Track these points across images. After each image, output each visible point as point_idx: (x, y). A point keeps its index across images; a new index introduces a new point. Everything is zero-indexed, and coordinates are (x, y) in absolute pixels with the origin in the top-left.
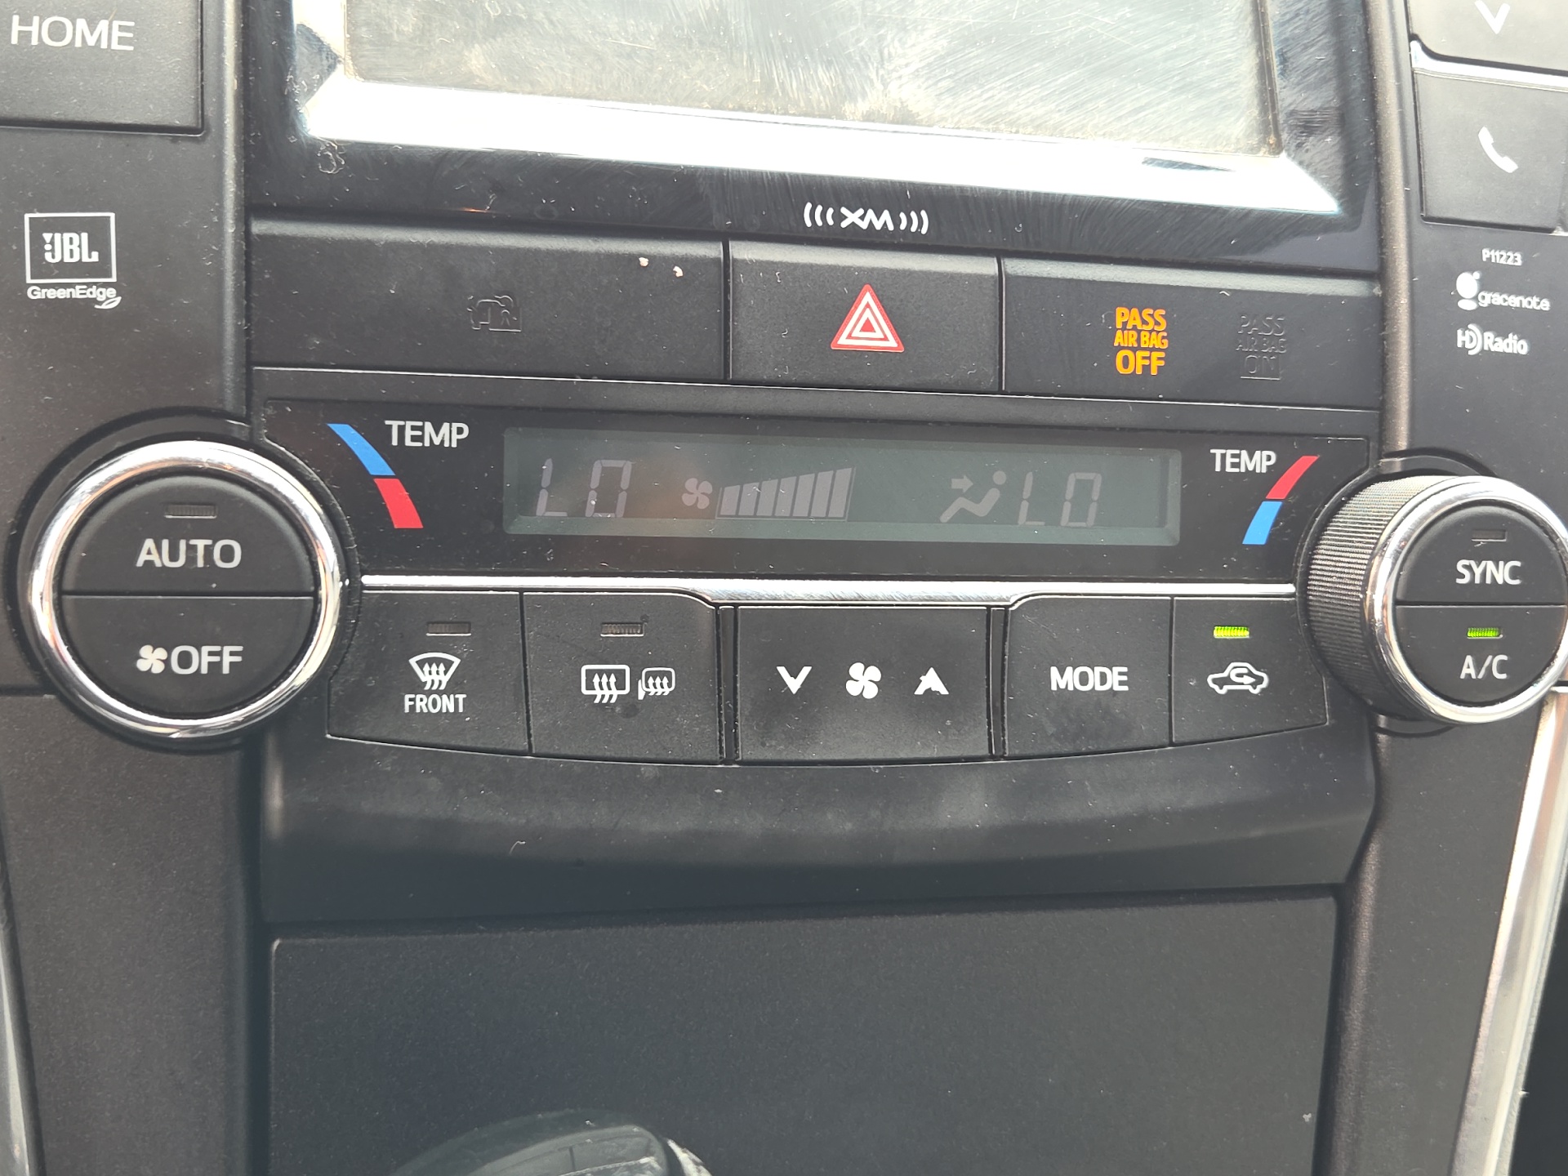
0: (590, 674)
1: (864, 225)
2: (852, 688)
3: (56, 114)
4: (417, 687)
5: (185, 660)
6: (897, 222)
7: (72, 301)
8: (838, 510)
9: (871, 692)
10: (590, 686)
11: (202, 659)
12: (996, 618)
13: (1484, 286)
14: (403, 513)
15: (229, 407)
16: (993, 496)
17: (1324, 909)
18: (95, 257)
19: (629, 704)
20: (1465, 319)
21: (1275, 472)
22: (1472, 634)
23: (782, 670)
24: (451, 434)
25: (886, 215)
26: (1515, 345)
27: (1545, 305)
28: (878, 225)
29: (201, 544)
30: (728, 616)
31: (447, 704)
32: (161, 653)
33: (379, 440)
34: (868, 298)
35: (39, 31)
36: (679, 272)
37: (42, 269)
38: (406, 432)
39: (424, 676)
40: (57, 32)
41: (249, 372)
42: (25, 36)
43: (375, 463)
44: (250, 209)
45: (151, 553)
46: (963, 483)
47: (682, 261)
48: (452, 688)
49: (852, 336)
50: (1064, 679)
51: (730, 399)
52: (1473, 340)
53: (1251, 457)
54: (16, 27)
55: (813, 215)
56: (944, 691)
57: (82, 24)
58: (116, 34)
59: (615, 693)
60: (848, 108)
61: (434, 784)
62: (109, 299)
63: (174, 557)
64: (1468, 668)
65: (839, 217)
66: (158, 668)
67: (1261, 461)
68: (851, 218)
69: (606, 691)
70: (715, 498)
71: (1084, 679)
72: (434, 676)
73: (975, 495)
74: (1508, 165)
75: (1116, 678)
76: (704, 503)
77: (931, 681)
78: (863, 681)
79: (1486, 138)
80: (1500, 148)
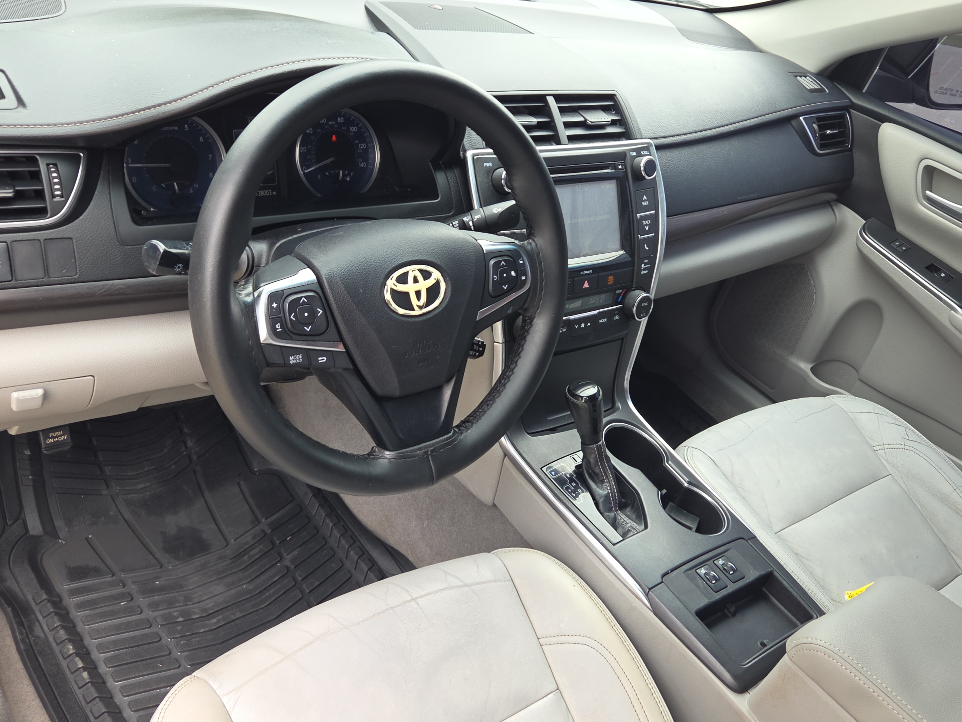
8: (580, 305)
13: (644, 265)
16: (594, 300)
17: (620, 341)
20: (642, 270)
21: (622, 292)
23: (576, 326)
25: (588, 271)
26: (647, 271)
27: (650, 266)
28: (587, 273)
34: (586, 282)
46: (591, 300)
50: (601, 321)
51: (572, 296)
52: (642, 272)
56: (590, 324)
64: (642, 315)
67: (620, 291)
68: (585, 272)
75: (605, 319)
78: (583, 326)
79: (645, 245)
80: (647, 247)
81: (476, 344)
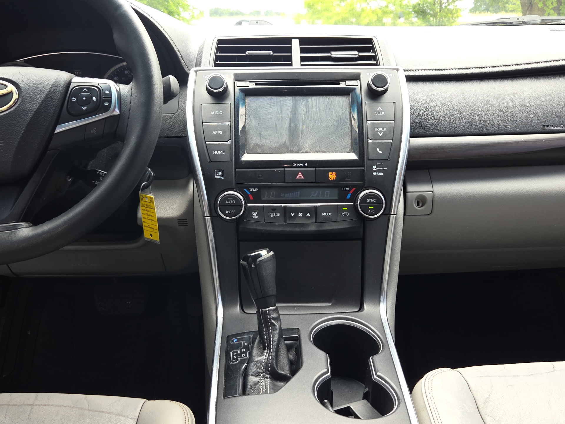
0: (271, 214)
1: (299, 165)
2: (299, 215)
3: (218, 160)
4: (253, 215)
5: (230, 212)
6: (303, 165)
7: (219, 178)
8: (298, 196)
9: (301, 216)
10: (271, 215)
11: (232, 212)
12: (316, 208)
13: (376, 167)
14: (251, 198)
15: (234, 188)
16: (316, 194)
17: (360, 242)
18: (221, 174)
19: (275, 217)
20: (374, 171)
21: (350, 190)
22: (370, 207)
23: (291, 213)
24: (256, 190)
25: (302, 164)
26: (382, 174)
27: (386, 169)
28: (301, 165)
29: (231, 201)
30: (285, 208)
31: (256, 217)
32: (228, 211)
33: (249, 190)
34: (300, 173)
35: (216, 152)
36: (279, 172)
37: (217, 176)
38: (251, 190)
39: (254, 215)
40: (218, 152)
41: (236, 185)
42: (215, 153)
43: (248, 193)
44: (236, 168)
45: (227, 202)
46: (313, 193)
47: (279, 170)
48: (256, 216)
49: (298, 177)
50: (324, 214)
51: (285, 184)
52: (375, 174)
53: (347, 188)
54: (214, 152)
55: (294, 165)
56: (310, 215)
57: (220, 151)
58: (223, 152)
59: (273, 216)
60: (300, 152)
61: (255, 225)
62: (223, 178)
63: (229, 202)
64: (369, 211)
65: (297, 165)
66: (228, 213)
67: (348, 189)
68: (298, 165)
69: (272, 216)
70: (284, 195)
71: (326, 214)
72: (255, 214)
73: (314, 194)
74: (381, 152)
75: (330, 214)
76: (283, 196)
77: (308, 215)
78: (300, 215)
79: (378, 149)
80: (380, 150)
81: (102, 177)
